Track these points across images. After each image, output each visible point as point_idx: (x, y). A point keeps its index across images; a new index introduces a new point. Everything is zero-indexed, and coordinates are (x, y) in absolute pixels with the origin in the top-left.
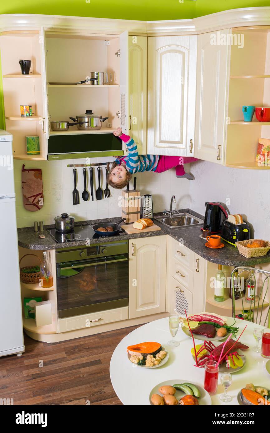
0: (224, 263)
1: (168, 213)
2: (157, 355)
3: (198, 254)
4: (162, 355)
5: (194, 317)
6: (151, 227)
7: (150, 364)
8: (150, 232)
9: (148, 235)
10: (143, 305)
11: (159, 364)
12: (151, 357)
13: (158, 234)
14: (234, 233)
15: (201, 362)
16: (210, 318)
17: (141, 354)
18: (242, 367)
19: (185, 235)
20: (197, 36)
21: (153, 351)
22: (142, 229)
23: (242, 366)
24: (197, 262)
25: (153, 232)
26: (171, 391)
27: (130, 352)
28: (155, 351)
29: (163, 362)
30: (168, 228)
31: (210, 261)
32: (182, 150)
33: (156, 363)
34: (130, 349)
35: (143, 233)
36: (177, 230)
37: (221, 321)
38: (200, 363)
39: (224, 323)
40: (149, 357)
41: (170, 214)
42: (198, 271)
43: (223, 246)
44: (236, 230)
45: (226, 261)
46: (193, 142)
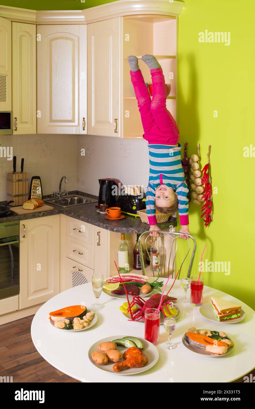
0: (129, 231)
1: (57, 195)
2: (84, 317)
3: (100, 227)
4: (90, 316)
5: (113, 279)
6: (42, 207)
7: (79, 327)
8: (43, 211)
9: (40, 215)
10: (36, 292)
11: (88, 326)
12: (78, 320)
13: (51, 213)
14: (134, 204)
15: (136, 316)
16: (130, 278)
17: (66, 318)
18: (177, 316)
19: (81, 211)
20: (86, 25)
21: (79, 314)
22: (33, 210)
23: (177, 314)
24: (98, 235)
25: (45, 211)
26: (112, 346)
27: (53, 318)
28: (81, 313)
29: (93, 323)
30: (60, 207)
31: (113, 231)
32: (74, 128)
33: (85, 324)
34: (53, 315)
35: (35, 213)
36: (71, 209)
37: (142, 280)
38: (134, 317)
39: (145, 281)
40: (76, 320)
41: (59, 196)
42: (100, 245)
43: (123, 217)
44: (135, 201)
45: (131, 229)
46: (86, 120)
